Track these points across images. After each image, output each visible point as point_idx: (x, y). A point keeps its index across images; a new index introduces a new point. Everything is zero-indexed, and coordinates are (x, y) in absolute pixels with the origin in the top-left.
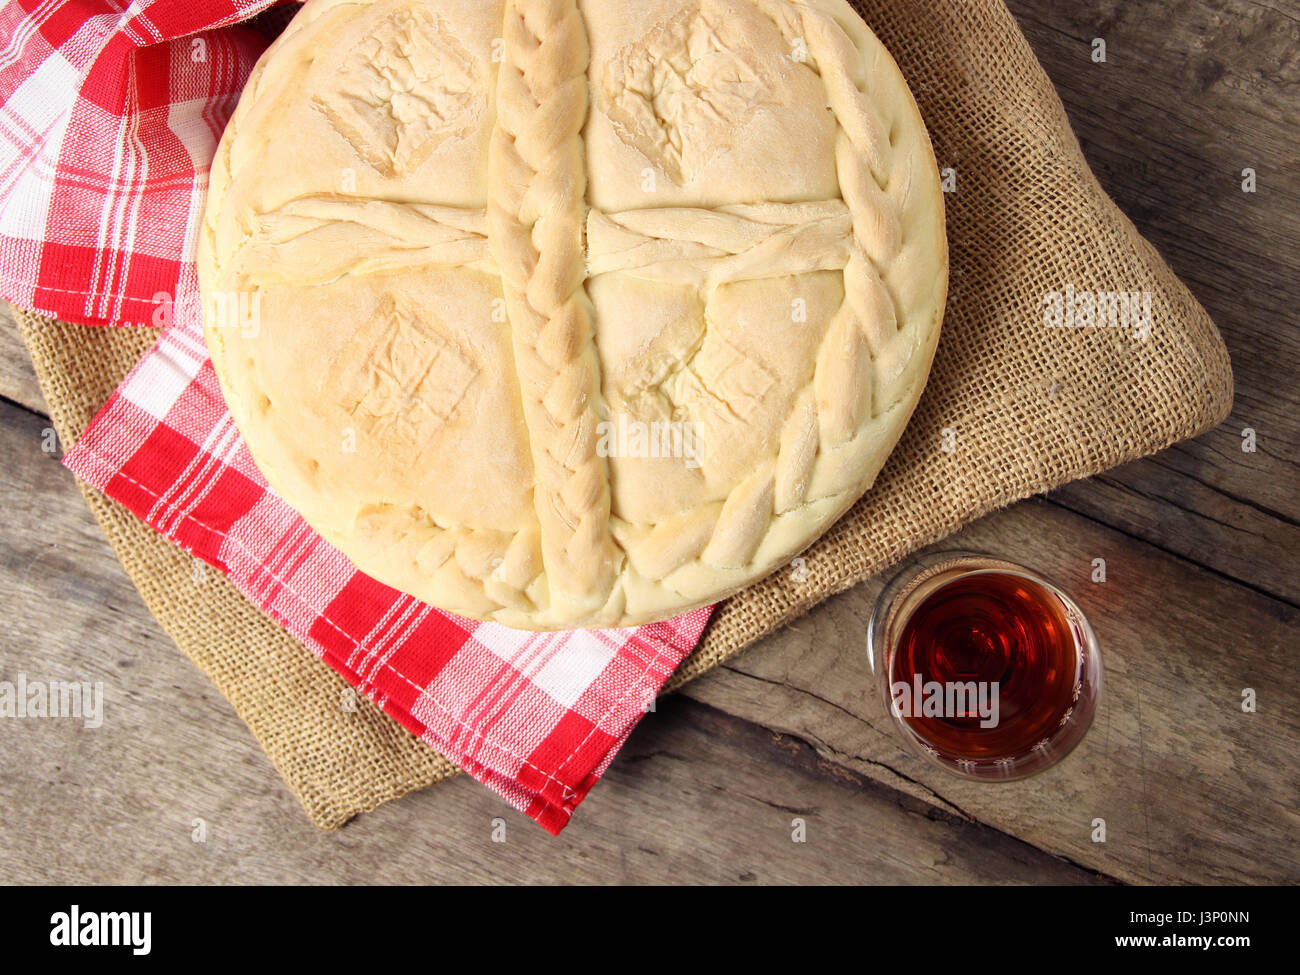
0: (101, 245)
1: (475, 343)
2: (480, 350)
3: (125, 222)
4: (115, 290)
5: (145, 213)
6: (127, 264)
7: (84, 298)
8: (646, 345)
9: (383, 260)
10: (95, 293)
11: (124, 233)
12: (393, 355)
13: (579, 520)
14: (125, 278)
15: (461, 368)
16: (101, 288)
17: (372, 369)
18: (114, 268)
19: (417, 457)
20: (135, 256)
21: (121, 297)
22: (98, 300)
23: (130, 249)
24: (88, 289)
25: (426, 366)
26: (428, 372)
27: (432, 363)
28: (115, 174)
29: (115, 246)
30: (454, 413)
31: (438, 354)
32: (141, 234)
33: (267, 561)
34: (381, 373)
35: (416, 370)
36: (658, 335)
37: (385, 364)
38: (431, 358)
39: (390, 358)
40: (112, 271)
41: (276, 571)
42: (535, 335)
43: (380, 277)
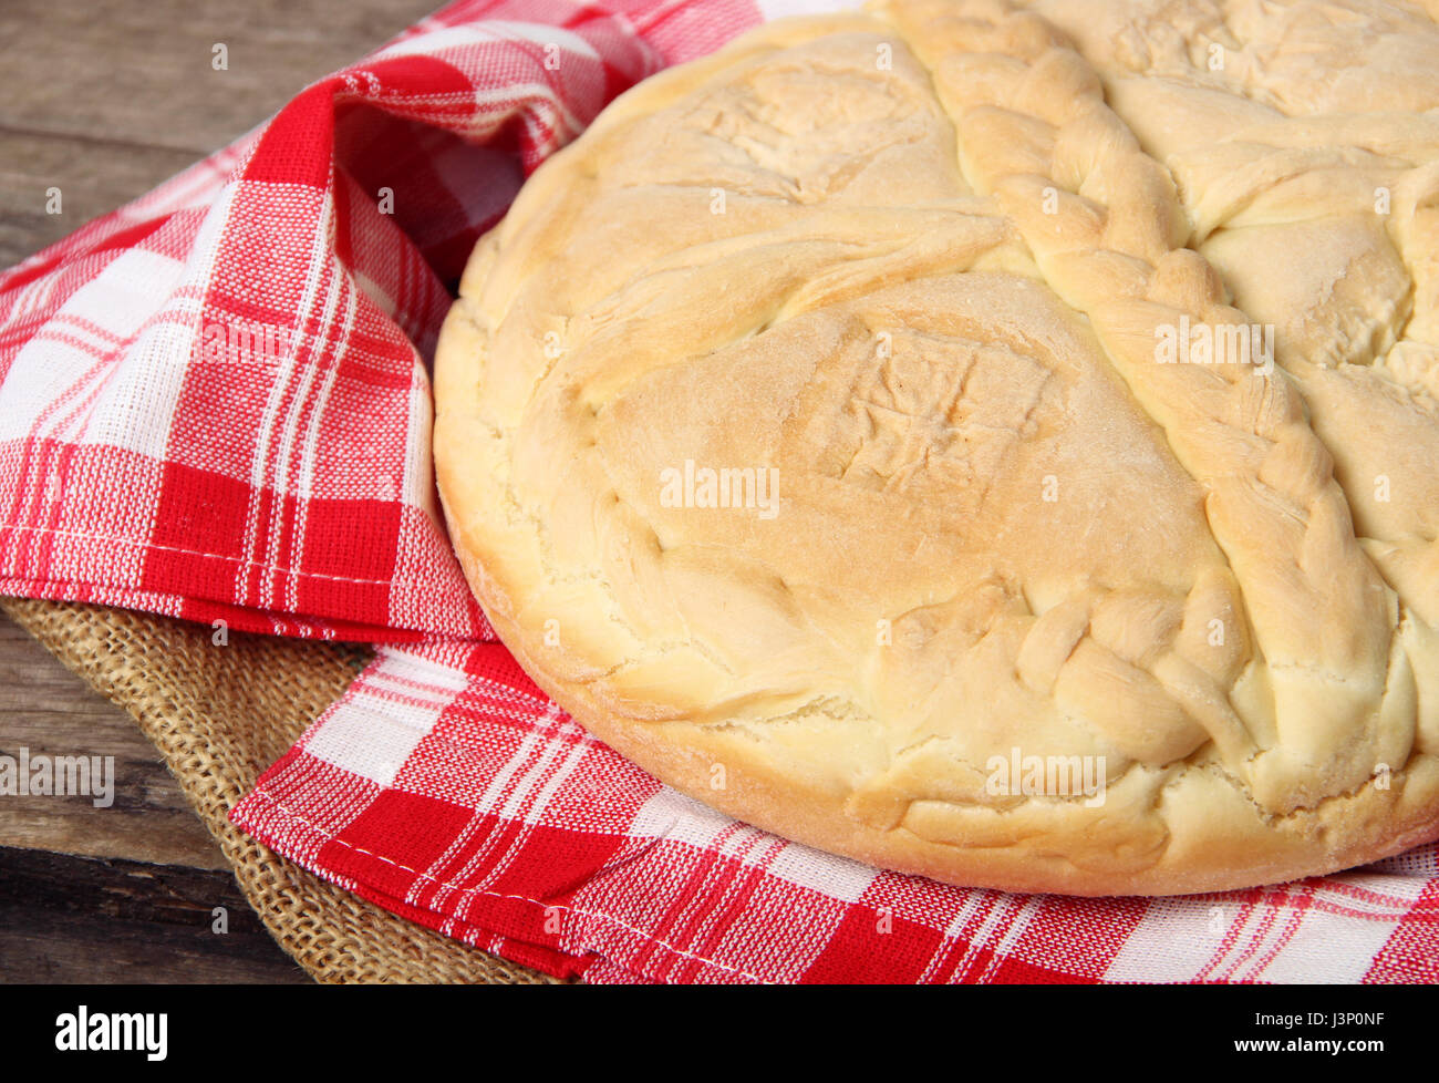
0: (257, 480)
1: (1033, 336)
2: (1045, 343)
3: (299, 439)
4: (284, 560)
5: (331, 427)
6: (302, 518)
7: (233, 568)
8: (1328, 290)
9: (834, 277)
10: (250, 562)
11: (295, 465)
12: (892, 382)
13: (1307, 510)
14: (300, 543)
15: (1022, 366)
16: (260, 553)
17: (860, 406)
18: (280, 524)
19: (983, 496)
20: (314, 504)
21: (295, 572)
22: (256, 575)
23: (305, 493)
24: (240, 554)
25: (957, 380)
26: (962, 389)
27: (967, 377)
28: (304, 310)
29: (281, 487)
30: (1031, 423)
31: (974, 362)
32: (324, 468)
33: (660, 932)
34: (879, 413)
35: (939, 392)
36: (1341, 273)
37: (881, 396)
38: (964, 364)
39: (887, 388)
40: (277, 525)
41: (683, 943)
42: (1141, 280)
43: (833, 301)
